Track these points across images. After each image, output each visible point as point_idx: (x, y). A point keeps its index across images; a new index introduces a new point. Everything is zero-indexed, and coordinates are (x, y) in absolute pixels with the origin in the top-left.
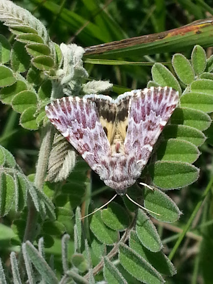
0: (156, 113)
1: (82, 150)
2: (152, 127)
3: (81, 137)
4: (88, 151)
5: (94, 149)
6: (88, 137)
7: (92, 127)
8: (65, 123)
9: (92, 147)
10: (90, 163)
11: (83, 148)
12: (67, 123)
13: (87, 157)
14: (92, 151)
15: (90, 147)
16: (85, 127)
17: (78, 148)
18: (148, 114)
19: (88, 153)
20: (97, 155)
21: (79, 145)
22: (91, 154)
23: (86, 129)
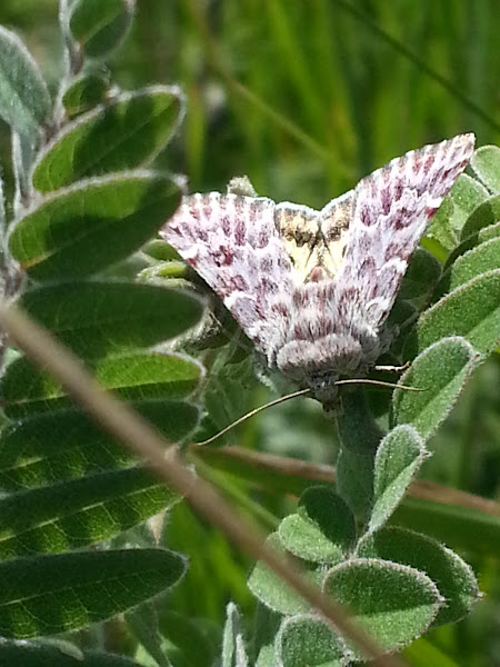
0: (418, 191)
1: (225, 286)
2: (405, 220)
3: (228, 261)
4: (241, 290)
5: (258, 288)
6: (246, 262)
7: (258, 244)
8: (191, 235)
9: (252, 283)
10: (242, 319)
11: (228, 284)
12: (195, 234)
13: (238, 305)
14: (251, 291)
15: (248, 282)
16: (239, 243)
17: (216, 282)
18: (398, 198)
19: (242, 295)
20: (262, 302)
21: (219, 276)
22: (249, 297)
23: (241, 248)
